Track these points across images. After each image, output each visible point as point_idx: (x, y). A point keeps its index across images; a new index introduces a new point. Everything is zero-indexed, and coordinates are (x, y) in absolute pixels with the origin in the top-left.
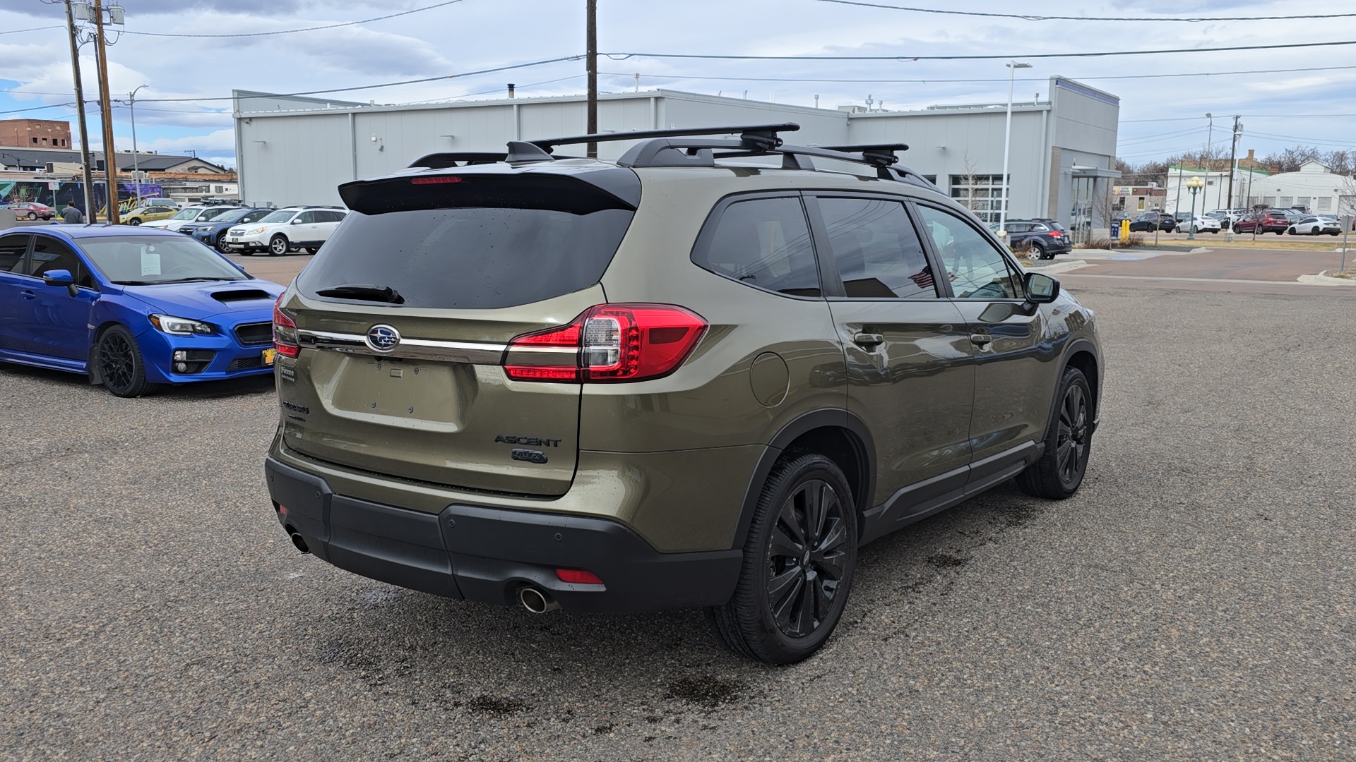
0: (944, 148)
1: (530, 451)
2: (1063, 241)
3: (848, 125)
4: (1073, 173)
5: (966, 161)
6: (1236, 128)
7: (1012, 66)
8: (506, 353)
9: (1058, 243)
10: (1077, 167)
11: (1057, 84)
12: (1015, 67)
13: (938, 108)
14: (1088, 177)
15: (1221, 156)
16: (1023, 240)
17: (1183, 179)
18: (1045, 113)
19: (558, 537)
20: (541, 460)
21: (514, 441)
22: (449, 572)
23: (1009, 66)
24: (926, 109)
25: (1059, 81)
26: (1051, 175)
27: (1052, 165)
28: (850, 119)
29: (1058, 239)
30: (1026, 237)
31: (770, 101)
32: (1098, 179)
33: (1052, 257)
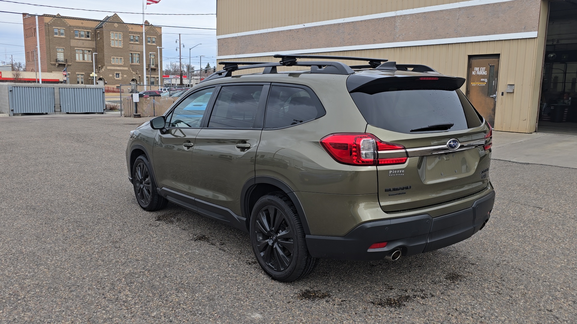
20: (486, 176)
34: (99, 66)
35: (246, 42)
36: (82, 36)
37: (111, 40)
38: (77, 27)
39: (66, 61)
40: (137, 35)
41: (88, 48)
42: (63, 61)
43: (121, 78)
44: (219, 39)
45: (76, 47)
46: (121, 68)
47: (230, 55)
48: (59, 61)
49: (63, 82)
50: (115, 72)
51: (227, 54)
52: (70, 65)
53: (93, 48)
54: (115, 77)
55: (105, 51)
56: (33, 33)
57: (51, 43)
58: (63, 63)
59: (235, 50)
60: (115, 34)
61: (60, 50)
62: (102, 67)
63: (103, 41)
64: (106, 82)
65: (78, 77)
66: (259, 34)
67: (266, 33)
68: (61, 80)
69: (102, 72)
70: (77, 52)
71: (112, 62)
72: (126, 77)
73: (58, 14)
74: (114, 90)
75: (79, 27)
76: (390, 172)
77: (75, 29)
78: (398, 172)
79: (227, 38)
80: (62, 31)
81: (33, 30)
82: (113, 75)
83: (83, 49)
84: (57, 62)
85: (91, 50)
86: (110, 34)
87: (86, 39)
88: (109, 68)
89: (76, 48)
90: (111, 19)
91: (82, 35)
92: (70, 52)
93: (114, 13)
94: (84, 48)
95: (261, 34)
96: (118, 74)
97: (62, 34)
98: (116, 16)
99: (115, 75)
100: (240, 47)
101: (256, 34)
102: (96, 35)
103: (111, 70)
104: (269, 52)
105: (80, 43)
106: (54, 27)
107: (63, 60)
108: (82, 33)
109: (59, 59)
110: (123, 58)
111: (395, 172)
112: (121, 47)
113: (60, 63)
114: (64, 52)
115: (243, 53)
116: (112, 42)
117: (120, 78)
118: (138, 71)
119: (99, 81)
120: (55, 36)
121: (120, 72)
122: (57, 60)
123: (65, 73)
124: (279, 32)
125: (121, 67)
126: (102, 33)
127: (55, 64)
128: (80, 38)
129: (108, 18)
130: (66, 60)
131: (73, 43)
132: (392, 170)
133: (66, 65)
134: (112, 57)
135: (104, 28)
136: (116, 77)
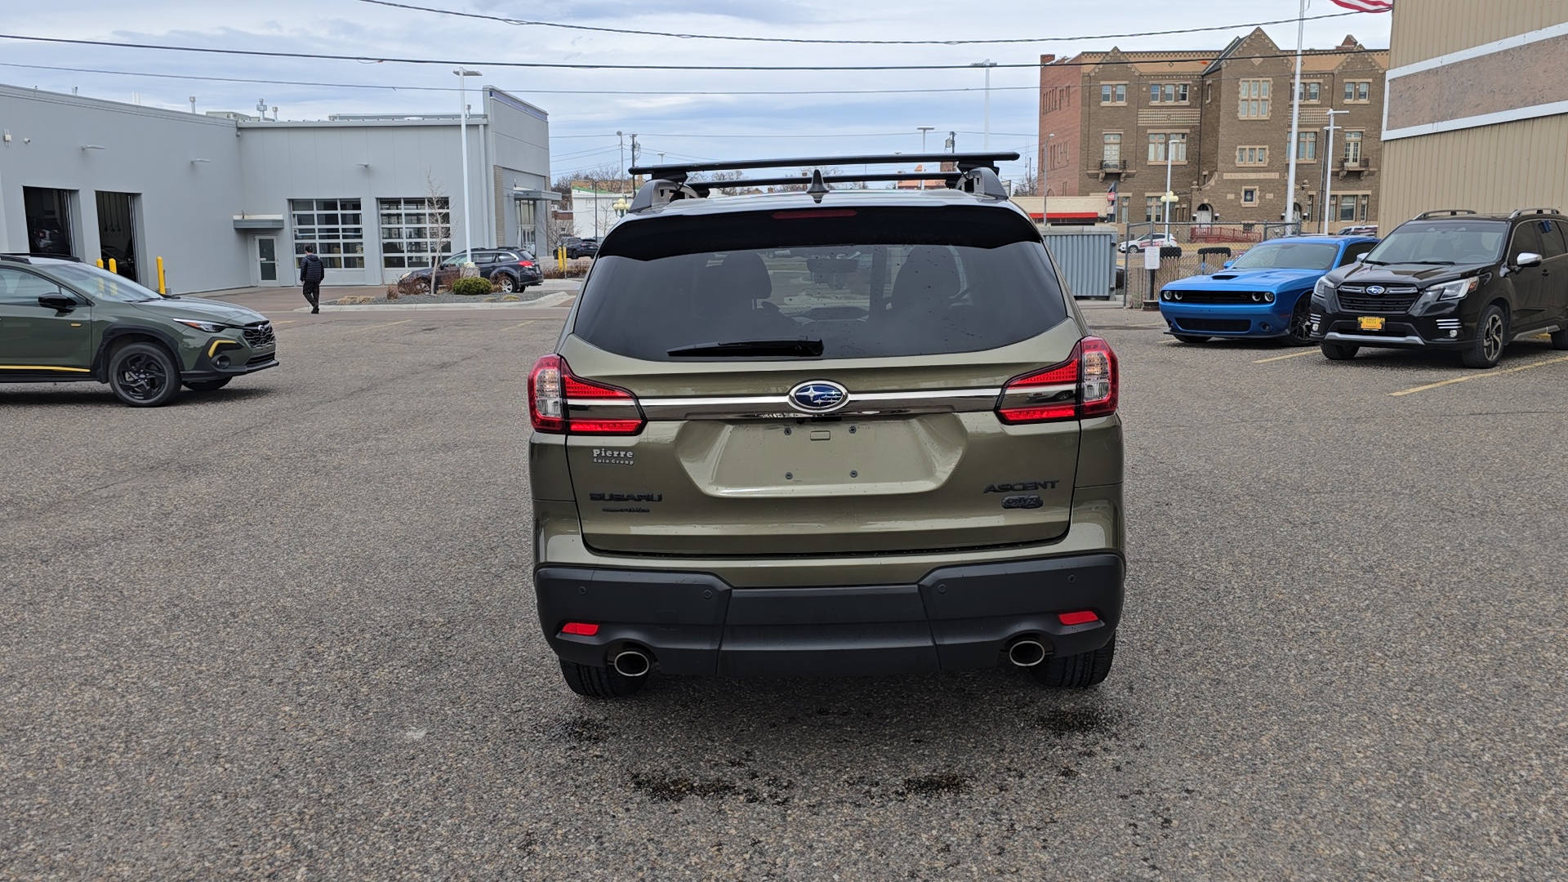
0: (366, 166)
1: (1026, 497)
2: (535, 271)
3: (238, 136)
4: (515, 195)
5: (430, 182)
6: (634, 146)
7: (461, 74)
8: (1002, 396)
9: (530, 273)
10: (518, 189)
11: (491, 95)
12: (465, 74)
13: (341, 118)
14: (529, 199)
15: (617, 177)
16: (491, 271)
17: (598, 201)
18: (481, 127)
19: (1072, 579)
20: (1037, 504)
21: (1005, 488)
22: (930, 644)
23: (457, 73)
24: (327, 119)
25: (492, 91)
26: (496, 197)
27: (495, 186)
28: (239, 129)
29: (529, 269)
30: (494, 268)
31: (133, 103)
32: (538, 202)
33: (522, 290)
34: (1204, 173)
35: (1463, 83)
36: (1169, 97)
37: (1240, 102)
38: (1157, 76)
39: (1124, 164)
40: (1315, 81)
41: (1179, 127)
42: (1116, 166)
43: (1258, 201)
44: (1394, 79)
45: (1150, 128)
46: (1261, 176)
47: (1419, 124)
48: (1108, 166)
49: (1105, 219)
50: (1244, 188)
51: (1410, 124)
52: (1133, 176)
53: (1193, 127)
54: (1242, 201)
55: (1222, 130)
56: (1058, 103)
57: (1092, 121)
58: (1117, 171)
59: (1432, 109)
60: (1252, 84)
61: (1112, 137)
62: (1211, 174)
63: (1218, 107)
64: (1217, 215)
65: (1149, 204)
66: (1499, 53)
67: (1520, 47)
68: (1102, 214)
69: (1208, 188)
70: (1151, 140)
71: (1237, 161)
72: (1271, 200)
73: (1116, 48)
74: (1237, 234)
75: (1163, 76)
76: (596, 452)
77: (1151, 82)
78: (615, 455)
79: (1414, 75)
80: (1121, 90)
81: (1058, 93)
82: (1238, 194)
83: (1168, 131)
84: (1101, 168)
85: (1188, 131)
86: (1239, 86)
87: (1177, 104)
88: (1227, 176)
89: (1149, 131)
90: (1245, 45)
91: (1167, 95)
92: (1136, 142)
93: (1255, 27)
94: (1167, 127)
95: (1506, 52)
96: (1251, 192)
97: (1120, 97)
98: (1259, 35)
99: (1243, 194)
100: (1445, 98)
101: (1491, 55)
102: (1203, 89)
103: (1233, 181)
104: (1525, 106)
105: (1160, 117)
106: (1102, 83)
107: (1117, 163)
108: (1170, 90)
109: (1107, 162)
110: (1267, 147)
111: (609, 453)
112: (1265, 117)
113: (1109, 170)
114: (1120, 143)
115: (1453, 116)
116: (1242, 106)
117: (1256, 202)
118: (1306, 181)
119: (1199, 213)
120: (1105, 103)
121: (1257, 187)
122: (1102, 165)
123: (1112, 196)
124: (1556, 40)
125: (1260, 172)
126: (1217, 87)
127: (1098, 174)
128: (1163, 104)
129: (1238, 42)
130: (1125, 162)
131: (1145, 117)
132: (600, 448)
133: (1123, 175)
134: (1239, 147)
135: (1223, 70)
136: (1245, 200)
